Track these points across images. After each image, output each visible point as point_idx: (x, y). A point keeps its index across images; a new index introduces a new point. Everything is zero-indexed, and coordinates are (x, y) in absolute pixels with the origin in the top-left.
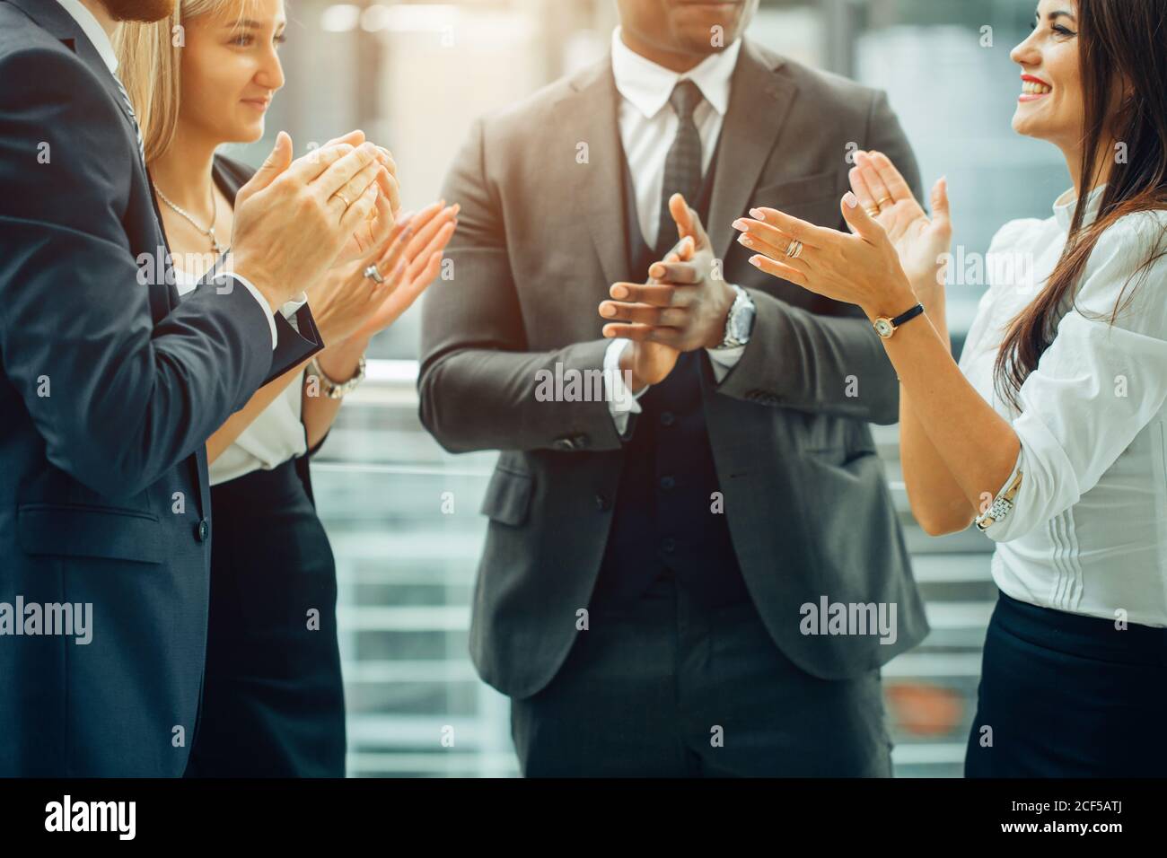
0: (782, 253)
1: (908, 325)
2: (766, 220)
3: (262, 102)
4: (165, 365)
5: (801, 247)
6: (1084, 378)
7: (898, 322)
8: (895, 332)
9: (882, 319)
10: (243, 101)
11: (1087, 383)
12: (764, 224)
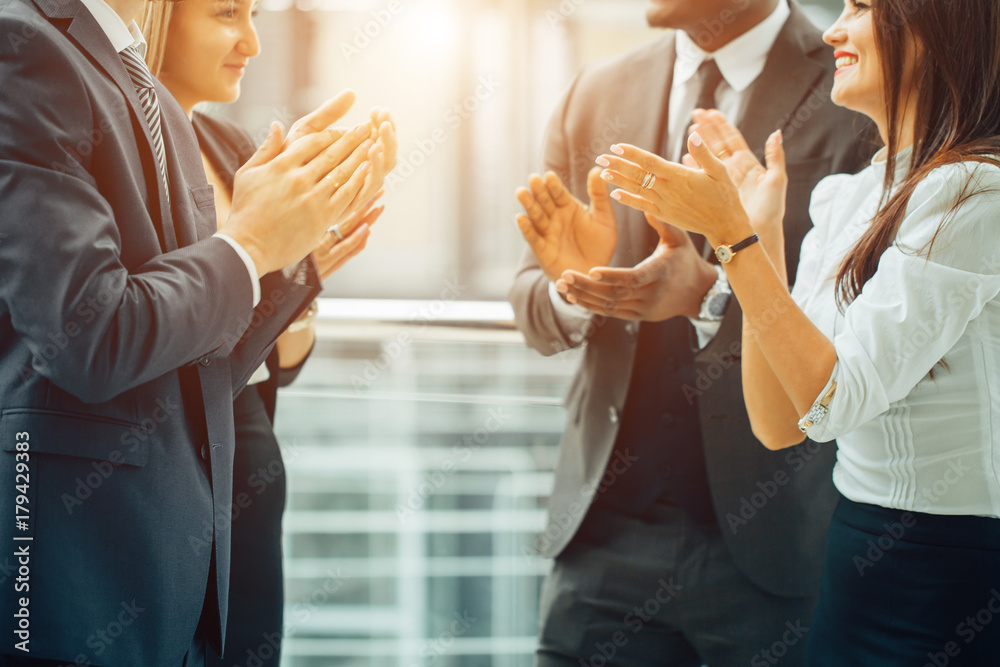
0: (637, 184)
1: (745, 251)
2: (624, 156)
3: (239, 66)
4: (135, 286)
5: (654, 179)
6: (896, 304)
7: (736, 249)
8: (733, 257)
9: (723, 246)
10: (226, 66)
11: (897, 309)
12: (624, 160)
